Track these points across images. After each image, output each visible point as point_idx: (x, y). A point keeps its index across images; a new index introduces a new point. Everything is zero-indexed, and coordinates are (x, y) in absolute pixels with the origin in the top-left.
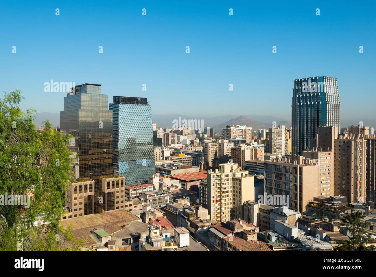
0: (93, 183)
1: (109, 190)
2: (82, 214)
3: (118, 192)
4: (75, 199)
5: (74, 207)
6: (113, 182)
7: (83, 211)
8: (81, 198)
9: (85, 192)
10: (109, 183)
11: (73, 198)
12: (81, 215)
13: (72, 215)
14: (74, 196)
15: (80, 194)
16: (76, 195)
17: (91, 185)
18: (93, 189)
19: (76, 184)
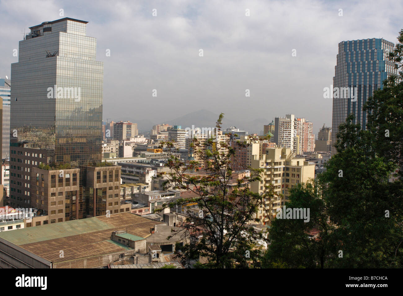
0: (78, 172)
1: (98, 185)
2: (62, 219)
3: (111, 188)
4: (53, 194)
5: (51, 208)
6: (105, 172)
7: (63, 215)
8: (61, 193)
9: (66, 186)
10: (99, 173)
11: (50, 194)
12: (60, 220)
13: (48, 220)
14: (51, 190)
15: (59, 188)
16: (55, 189)
17: (75, 175)
18: (78, 181)
19: (55, 172)
